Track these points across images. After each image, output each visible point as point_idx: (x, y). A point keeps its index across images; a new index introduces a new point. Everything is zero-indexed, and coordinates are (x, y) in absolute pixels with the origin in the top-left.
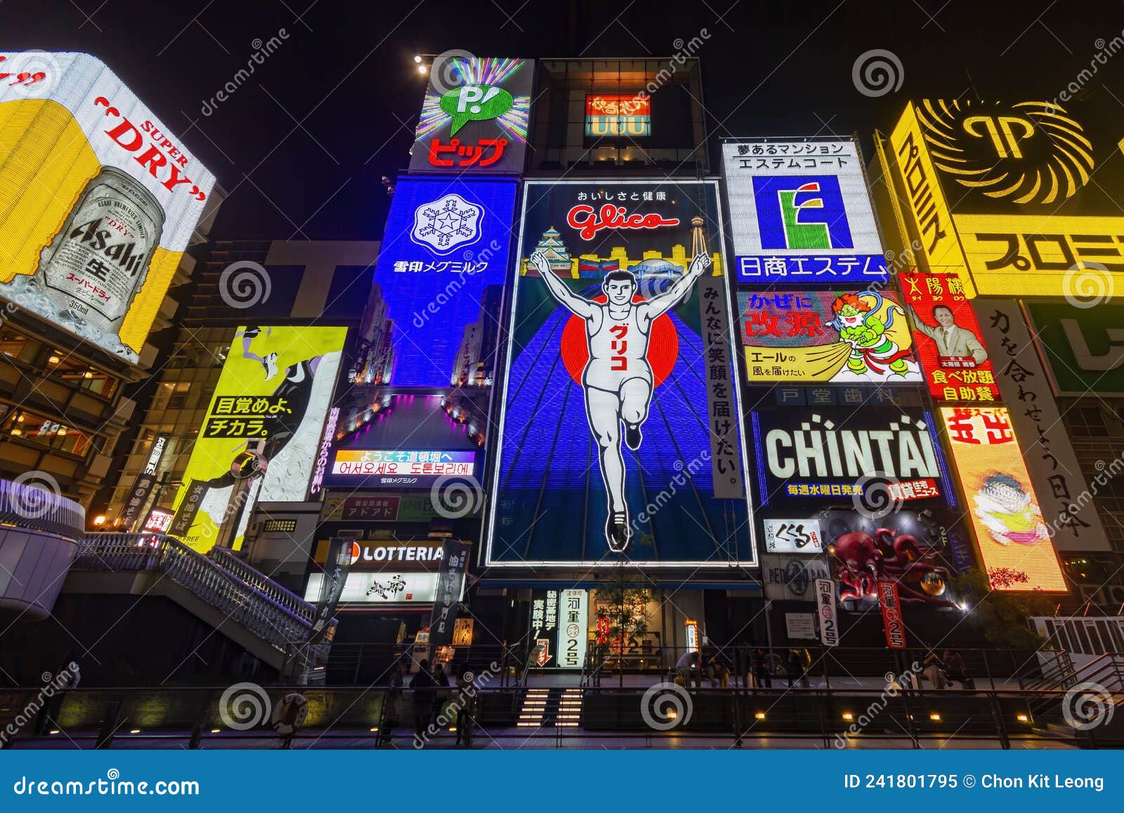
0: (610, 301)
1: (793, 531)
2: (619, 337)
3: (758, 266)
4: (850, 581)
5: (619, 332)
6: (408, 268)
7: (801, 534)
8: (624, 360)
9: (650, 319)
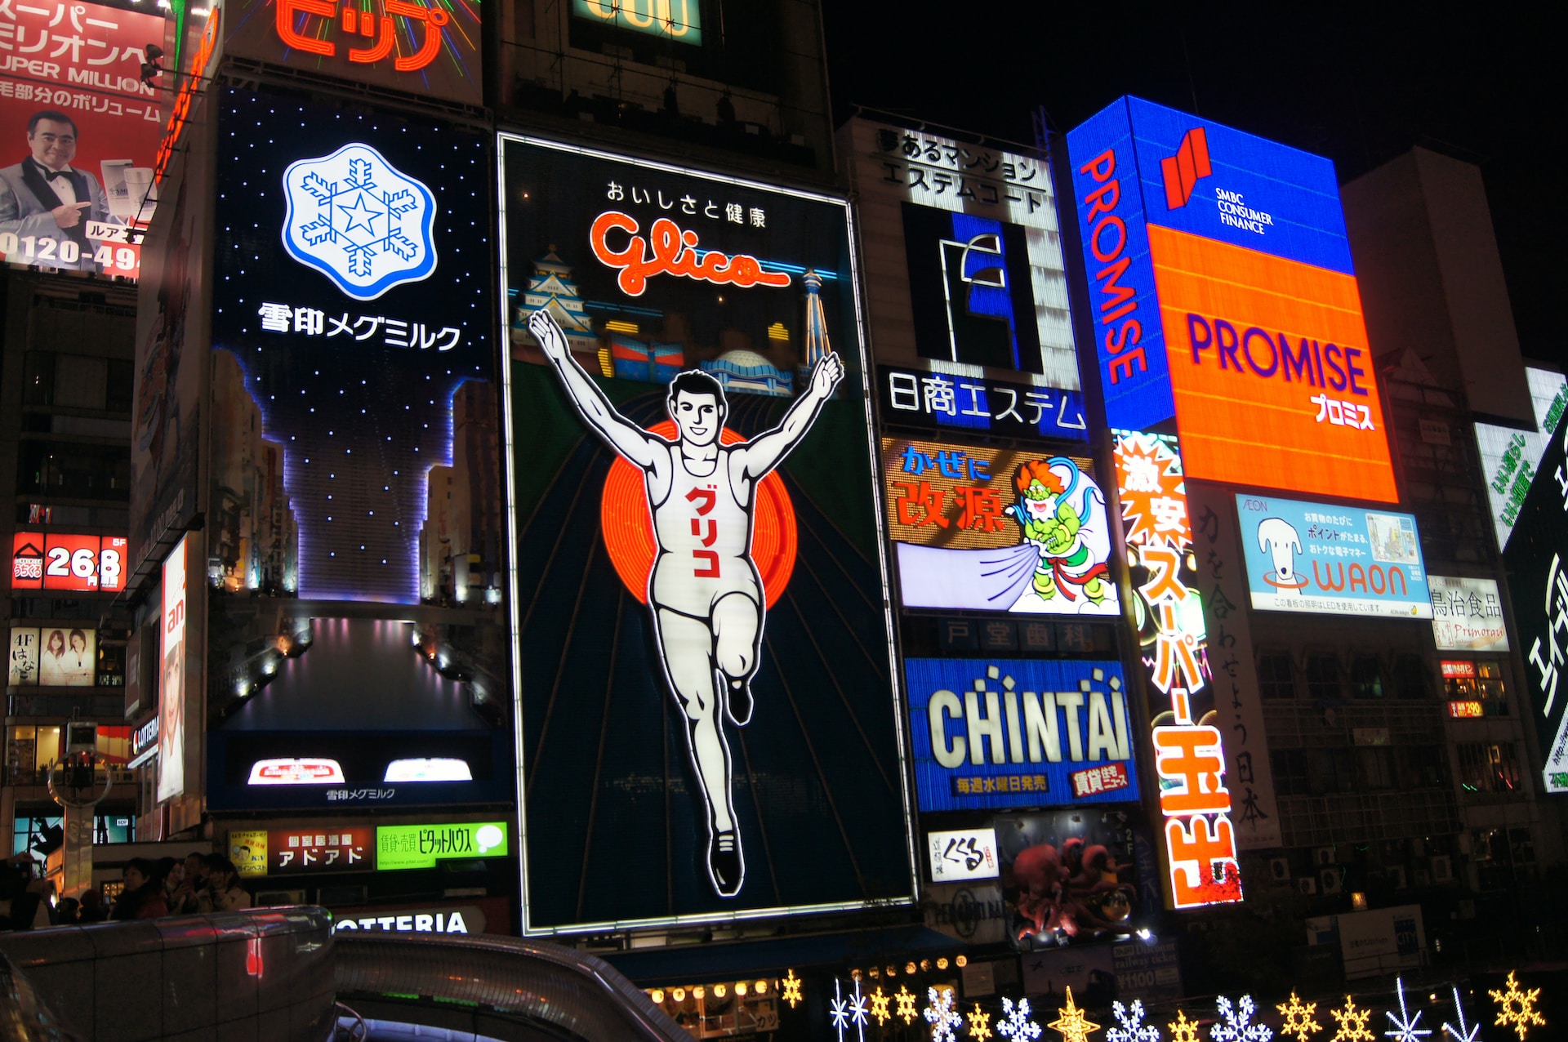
0: (683, 435)
1: (964, 847)
2: (703, 511)
3: (915, 392)
4: (1029, 912)
5: (702, 501)
6: (292, 321)
7: (973, 851)
8: (714, 557)
9: (753, 481)
